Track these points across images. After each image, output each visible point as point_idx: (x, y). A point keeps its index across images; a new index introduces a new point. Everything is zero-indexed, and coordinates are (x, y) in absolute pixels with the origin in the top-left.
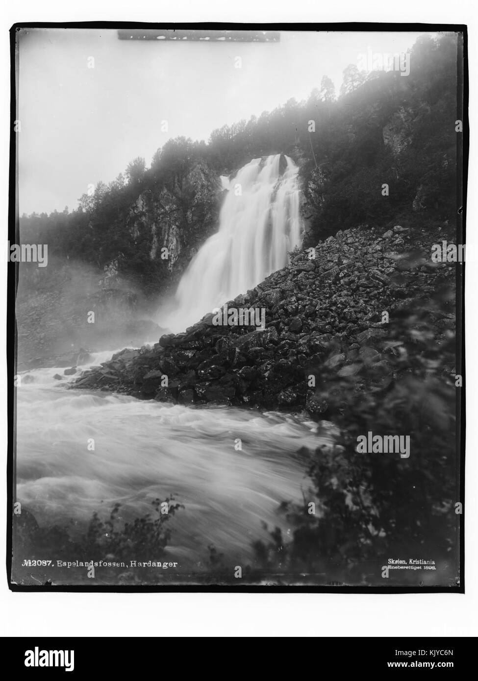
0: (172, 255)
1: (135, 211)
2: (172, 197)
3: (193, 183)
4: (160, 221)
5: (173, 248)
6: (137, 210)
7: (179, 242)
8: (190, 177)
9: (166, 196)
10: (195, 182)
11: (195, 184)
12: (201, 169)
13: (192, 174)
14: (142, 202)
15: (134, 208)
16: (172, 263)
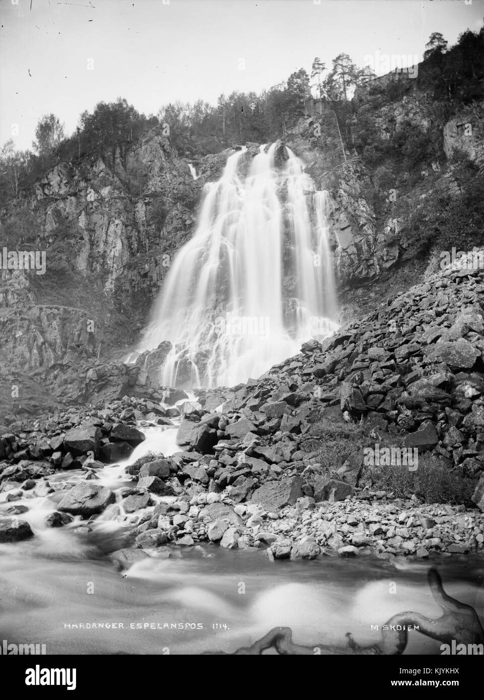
0: (115, 265)
1: (47, 191)
2: (113, 177)
3: (147, 162)
4: (92, 210)
5: (117, 255)
6: (50, 190)
7: (125, 247)
8: (142, 152)
9: (102, 174)
10: (150, 161)
11: (149, 163)
12: (160, 143)
13: (146, 149)
14: (58, 178)
15: (43, 186)
16: (114, 276)
